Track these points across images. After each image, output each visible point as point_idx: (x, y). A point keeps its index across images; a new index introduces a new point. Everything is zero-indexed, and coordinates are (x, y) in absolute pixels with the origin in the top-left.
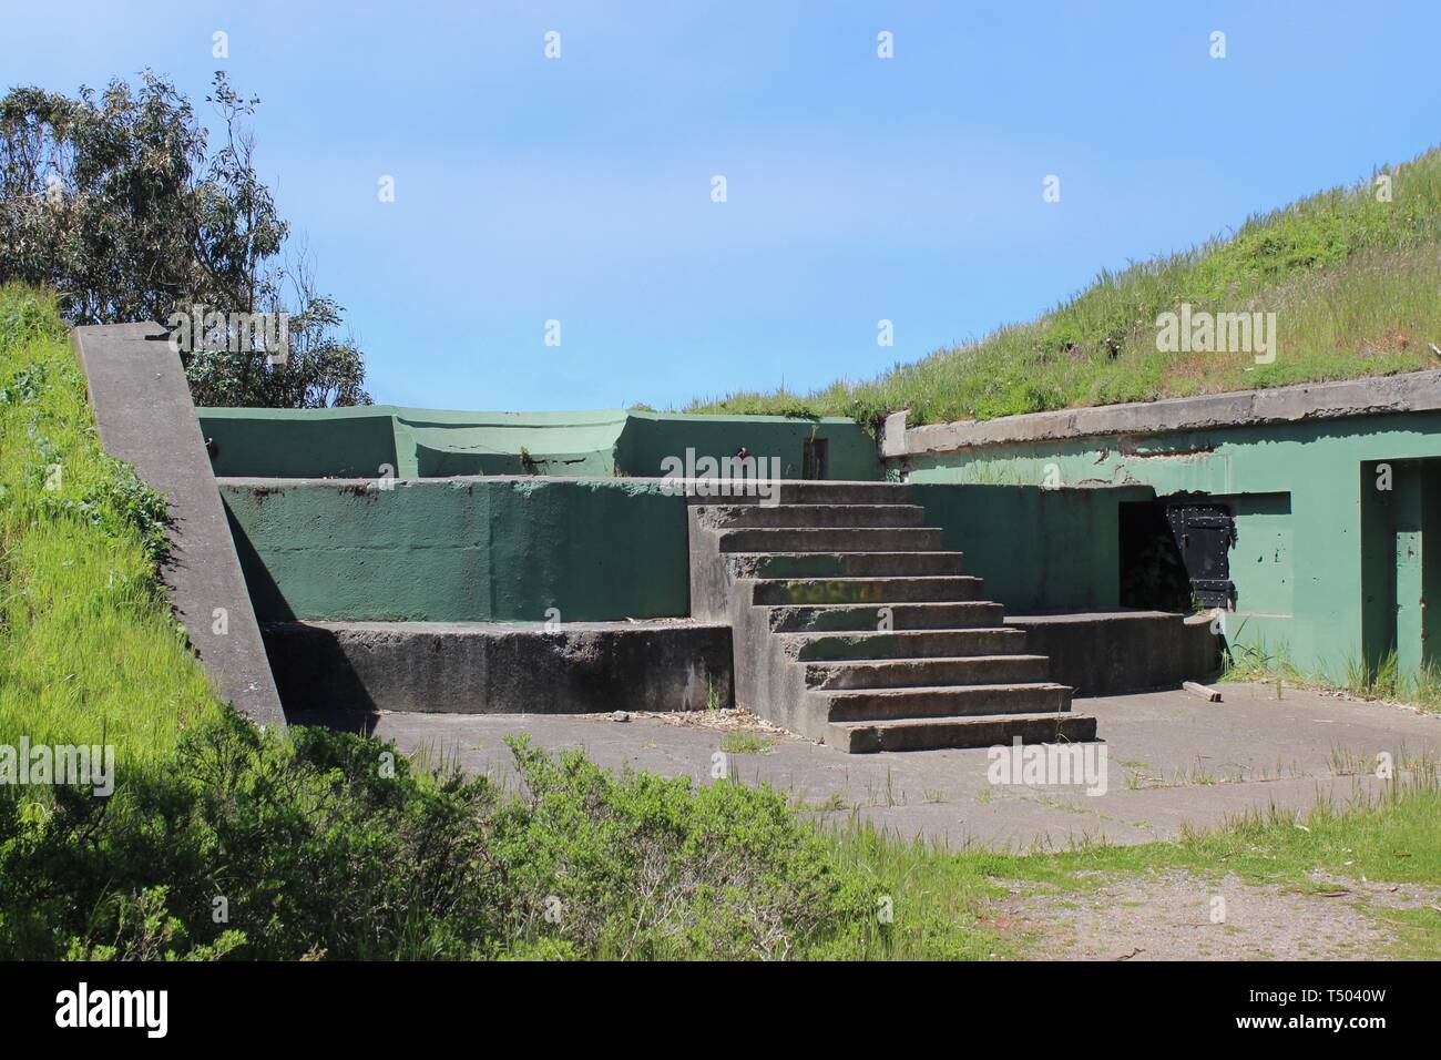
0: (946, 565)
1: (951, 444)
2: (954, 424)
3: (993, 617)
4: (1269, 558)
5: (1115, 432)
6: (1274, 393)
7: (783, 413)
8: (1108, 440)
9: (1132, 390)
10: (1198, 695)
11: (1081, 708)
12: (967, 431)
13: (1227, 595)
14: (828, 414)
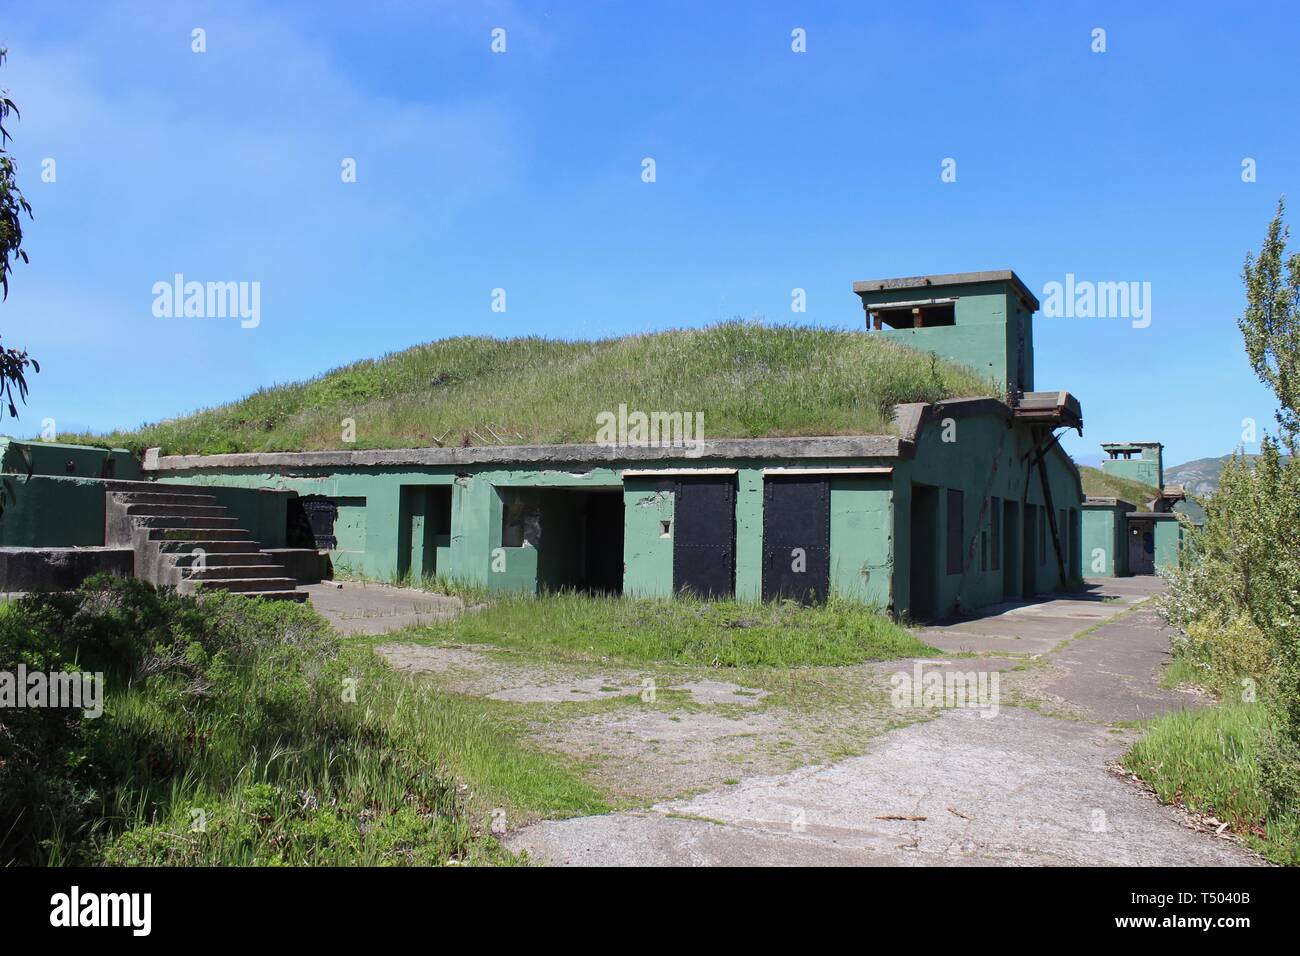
0: (231, 524)
1: (185, 465)
2: (187, 456)
3: (255, 548)
4: (354, 526)
5: (279, 465)
6: (361, 453)
7: (92, 445)
8: (273, 469)
9: (289, 447)
10: (330, 585)
11: (300, 589)
12: (193, 460)
13: (332, 542)
14: (116, 446)
